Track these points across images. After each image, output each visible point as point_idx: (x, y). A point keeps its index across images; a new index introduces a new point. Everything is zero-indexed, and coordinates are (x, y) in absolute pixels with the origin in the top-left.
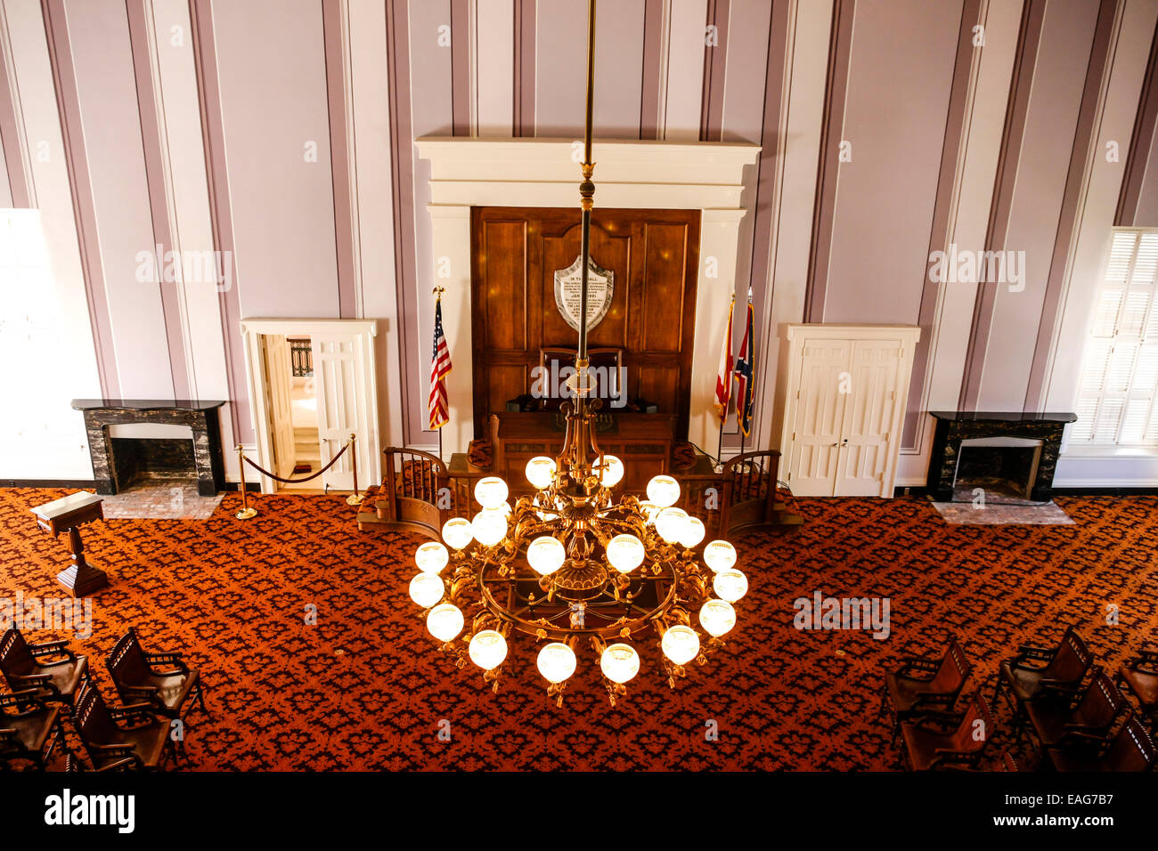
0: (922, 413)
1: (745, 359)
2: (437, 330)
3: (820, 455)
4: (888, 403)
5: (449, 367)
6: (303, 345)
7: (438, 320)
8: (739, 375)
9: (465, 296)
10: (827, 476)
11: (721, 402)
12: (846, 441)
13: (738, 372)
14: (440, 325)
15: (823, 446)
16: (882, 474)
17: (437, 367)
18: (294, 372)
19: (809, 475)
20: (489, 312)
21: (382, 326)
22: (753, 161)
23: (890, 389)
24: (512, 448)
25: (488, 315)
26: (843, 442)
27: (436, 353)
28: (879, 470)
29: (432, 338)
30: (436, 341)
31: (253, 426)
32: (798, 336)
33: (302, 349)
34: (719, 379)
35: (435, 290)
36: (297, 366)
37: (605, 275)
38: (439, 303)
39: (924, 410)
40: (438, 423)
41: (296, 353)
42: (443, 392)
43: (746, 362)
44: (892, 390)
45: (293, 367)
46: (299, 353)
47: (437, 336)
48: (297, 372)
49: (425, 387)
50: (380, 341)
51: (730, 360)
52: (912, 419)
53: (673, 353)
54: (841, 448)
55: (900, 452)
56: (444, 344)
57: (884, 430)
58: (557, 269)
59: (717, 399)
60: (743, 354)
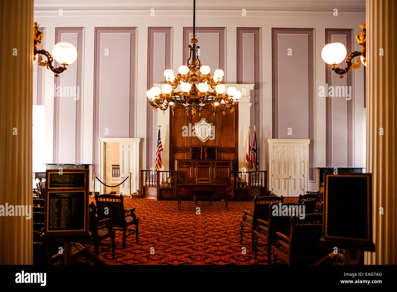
0: (314, 168)
1: (255, 147)
2: (159, 138)
3: (282, 181)
4: (303, 164)
5: (162, 149)
6: (116, 167)
7: (159, 135)
8: (253, 152)
9: (167, 130)
10: (285, 189)
11: (248, 161)
12: (290, 177)
13: (253, 151)
14: (160, 137)
15: (283, 179)
16: (304, 189)
17: (158, 149)
18: (113, 176)
19: (279, 189)
20: (175, 136)
21: (142, 140)
22: (252, 89)
23: (302, 159)
24: (181, 163)
25: (174, 137)
26: (289, 178)
27: (158, 145)
28: (302, 187)
29: (157, 141)
30: (158, 142)
31: (99, 173)
32: (271, 142)
33: (116, 168)
34: (247, 154)
35: (158, 126)
36: (114, 174)
37: (210, 124)
38: (159, 130)
39: (315, 167)
40: (158, 168)
41: (114, 169)
42: (160, 158)
43: (255, 148)
44: (303, 160)
45: (113, 174)
46: (115, 169)
47: (159, 140)
48: (114, 176)
49: (154, 157)
50: (141, 144)
51: (250, 147)
52: (311, 170)
53: (232, 148)
54: (289, 179)
55: (309, 182)
56: (161, 142)
57: (303, 173)
58: (195, 122)
59: (247, 160)
60: (254, 146)
